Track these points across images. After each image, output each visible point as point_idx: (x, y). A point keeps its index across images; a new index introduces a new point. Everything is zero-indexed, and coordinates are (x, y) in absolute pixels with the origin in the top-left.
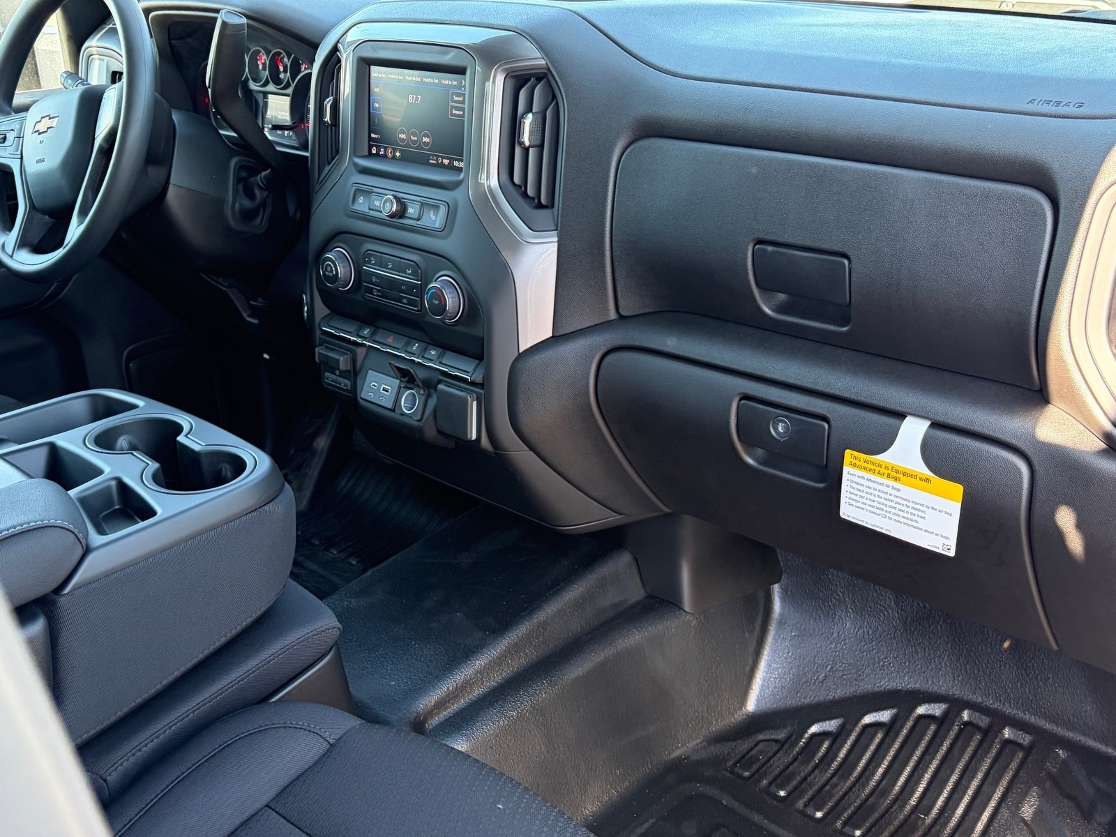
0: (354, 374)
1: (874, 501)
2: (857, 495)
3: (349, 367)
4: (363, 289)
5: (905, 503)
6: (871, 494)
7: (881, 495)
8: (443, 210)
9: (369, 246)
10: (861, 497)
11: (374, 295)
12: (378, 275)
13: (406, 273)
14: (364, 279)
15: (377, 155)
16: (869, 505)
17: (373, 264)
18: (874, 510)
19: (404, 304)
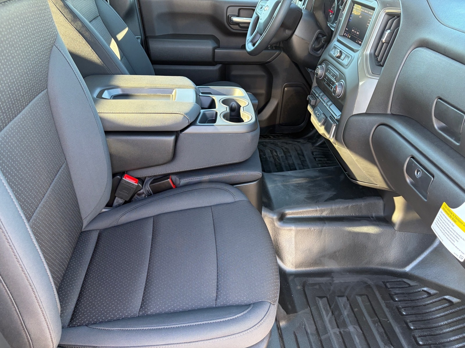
1: (443, 226)
2: (439, 221)
5: (453, 232)
6: (444, 223)
7: (447, 225)
10: (440, 223)
16: (441, 227)
18: (442, 230)
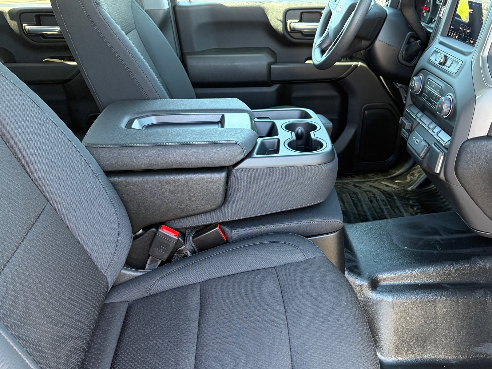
0: (410, 131)
3: (409, 128)
4: (423, 95)
8: (460, 64)
9: (430, 77)
11: (424, 98)
12: (428, 91)
13: (437, 91)
14: (424, 91)
15: (450, 36)
17: (428, 85)
19: (433, 105)
